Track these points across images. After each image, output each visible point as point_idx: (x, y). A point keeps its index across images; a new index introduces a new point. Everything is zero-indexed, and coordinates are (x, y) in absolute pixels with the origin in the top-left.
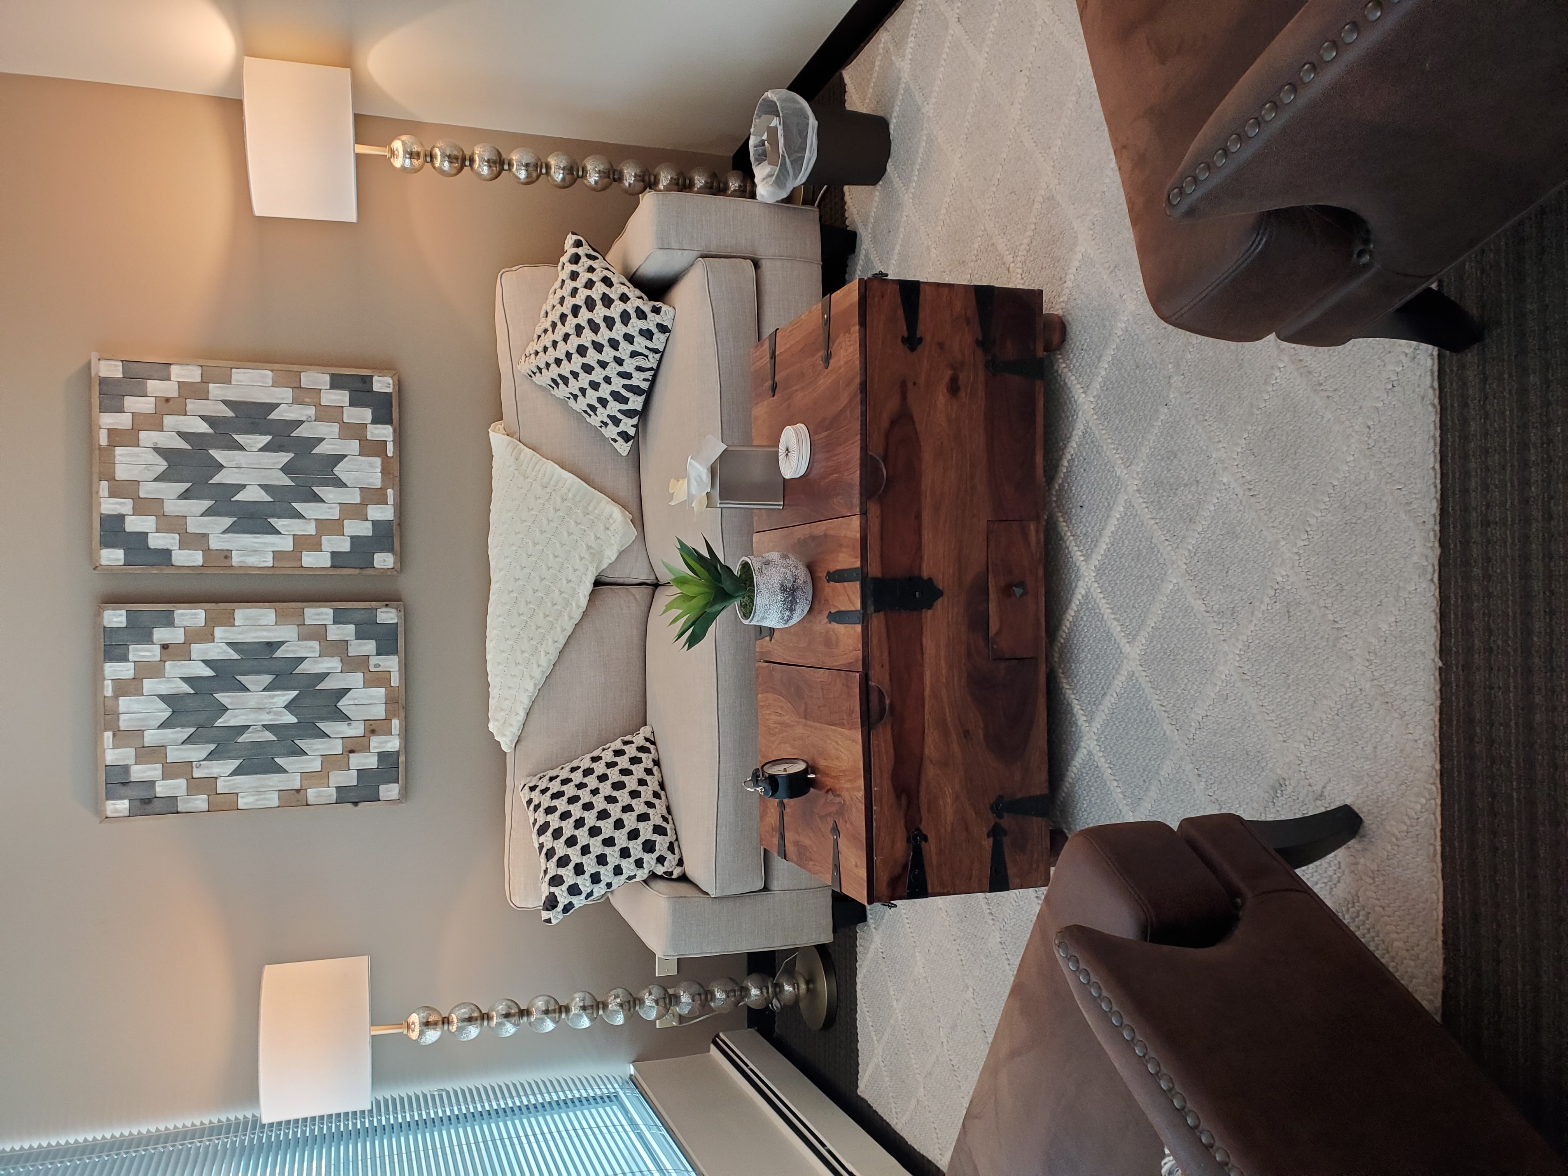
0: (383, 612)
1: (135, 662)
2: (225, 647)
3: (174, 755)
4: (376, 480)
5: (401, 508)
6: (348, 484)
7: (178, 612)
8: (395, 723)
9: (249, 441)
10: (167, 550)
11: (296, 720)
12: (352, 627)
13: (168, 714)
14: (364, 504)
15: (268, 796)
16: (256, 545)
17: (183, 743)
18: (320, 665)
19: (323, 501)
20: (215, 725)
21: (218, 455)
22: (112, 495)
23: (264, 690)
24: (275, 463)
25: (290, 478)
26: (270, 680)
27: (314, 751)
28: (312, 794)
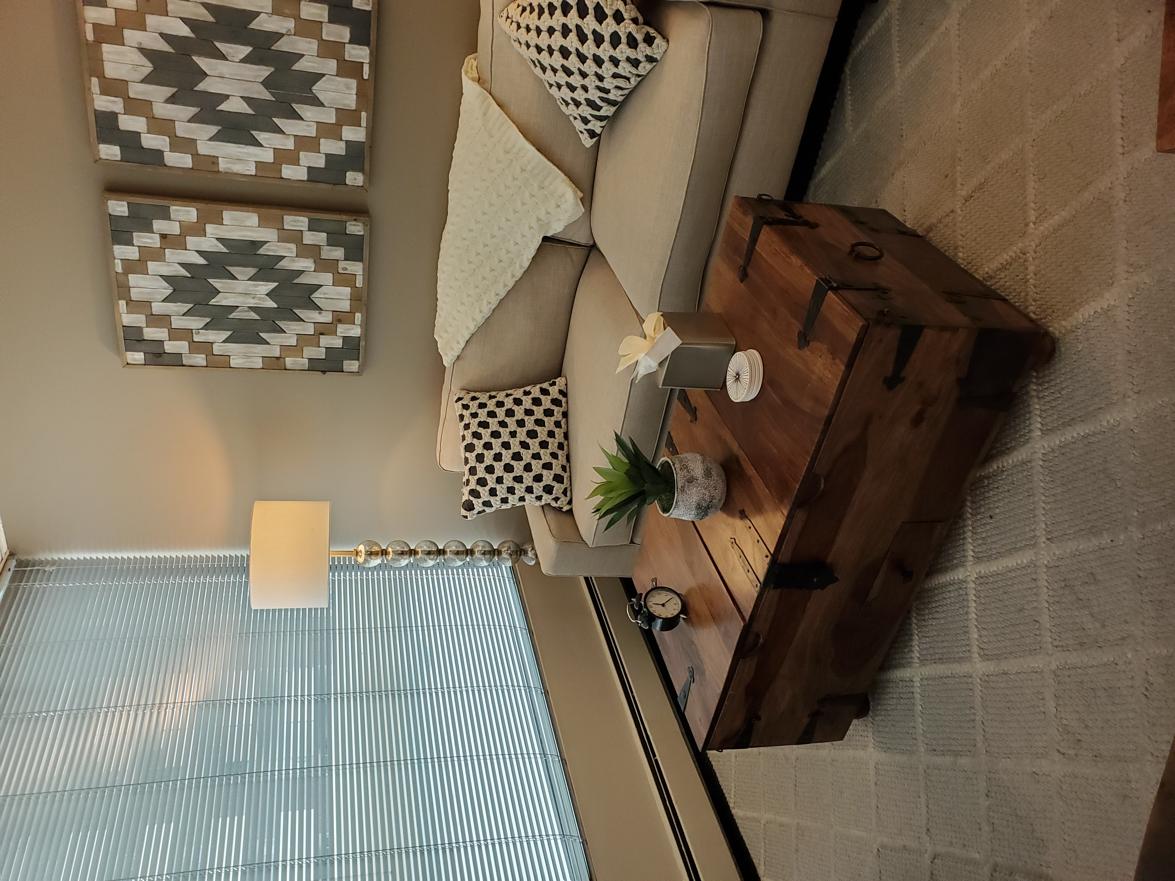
0: (351, 225)
1: (139, 247)
2: (216, 242)
3: (177, 323)
4: (351, 101)
5: (372, 131)
6: (326, 104)
7: (173, 208)
8: (358, 316)
9: (231, 51)
10: (160, 150)
11: (276, 306)
12: (325, 235)
13: (170, 291)
14: (339, 125)
15: (254, 360)
16: (239, 154)
17: (183, 315)
18: (297, 264)
19: (302, 119)
20: (210, 303)
21: (203, 62)
22: (104, 92)
23: (249, 280)
24: (256, 77)
25: (270, 92)
26: (254, 272)
27: (292, 330)
28: (289, 362)
